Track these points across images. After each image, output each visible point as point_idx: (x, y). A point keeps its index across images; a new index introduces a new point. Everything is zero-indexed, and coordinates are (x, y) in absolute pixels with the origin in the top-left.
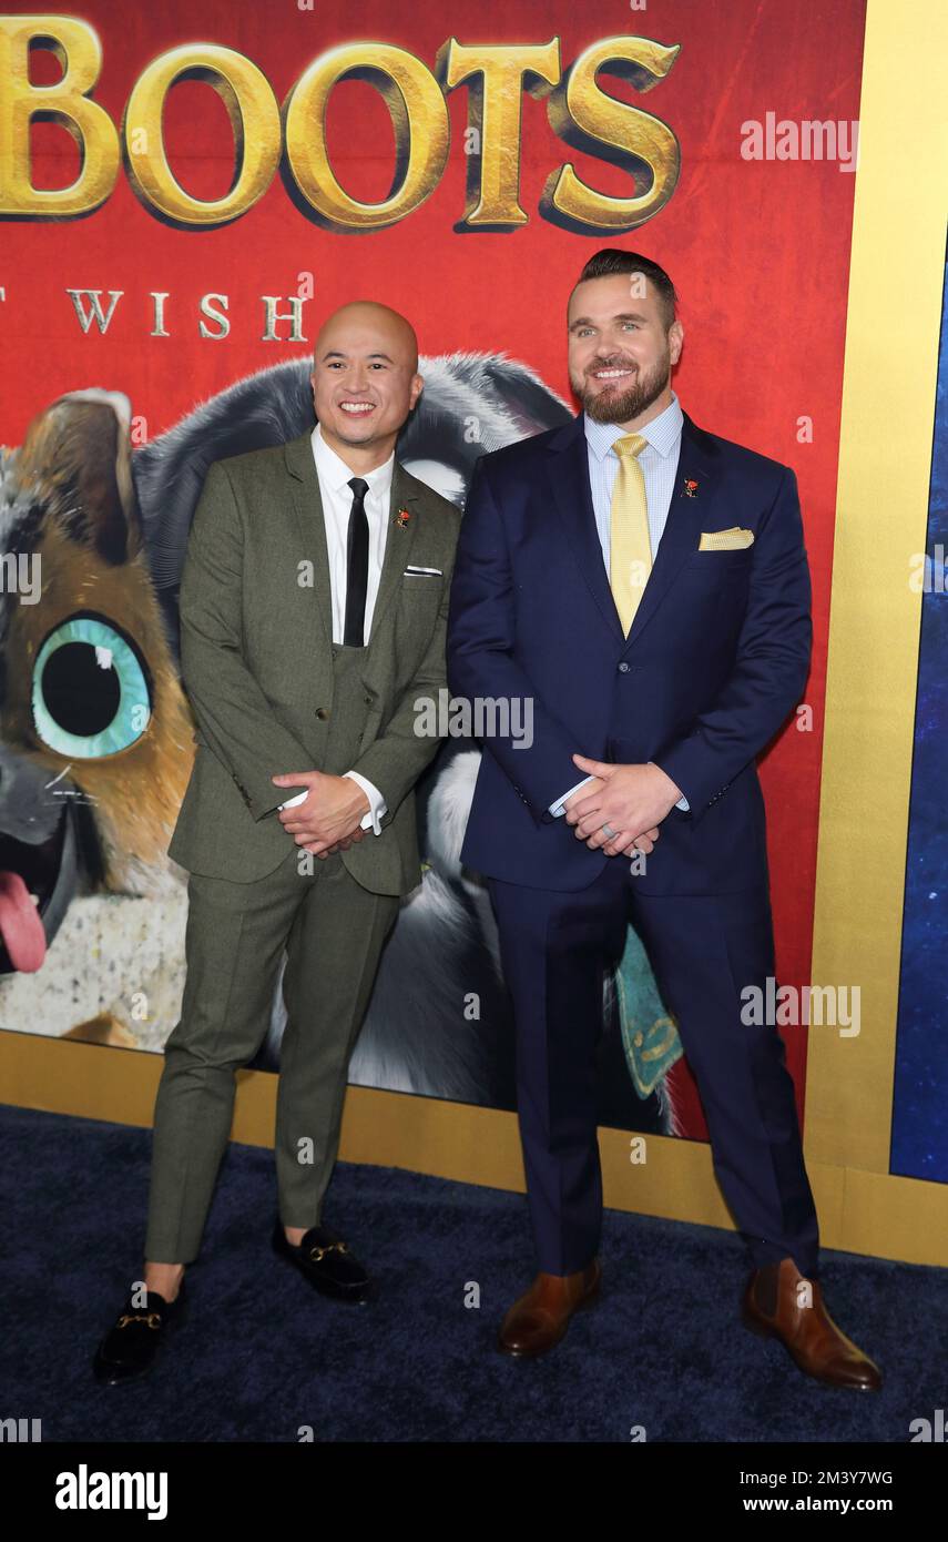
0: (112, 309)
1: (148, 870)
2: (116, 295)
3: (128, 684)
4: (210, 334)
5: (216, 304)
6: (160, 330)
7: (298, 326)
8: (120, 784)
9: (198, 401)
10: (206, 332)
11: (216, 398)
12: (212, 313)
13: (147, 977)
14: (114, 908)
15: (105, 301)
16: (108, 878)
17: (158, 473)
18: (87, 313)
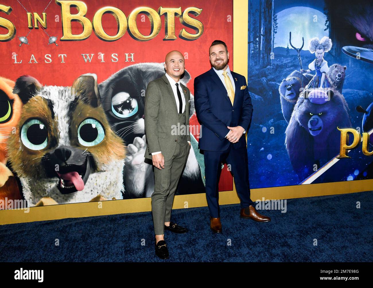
0: (92, 57)
1: (106, 166)
2: (92, 55)
5: (115, 55)
6: (103, 61)
7: (133, 59)
8: (99, 150)
10: (113, 61)
11: (116, 73)
12: (114, 57)
13: (107, 186)
14: (99, 174)
15: (90, 56)
16: (98, 169)
17: (104, 89)
18: (86, 59)
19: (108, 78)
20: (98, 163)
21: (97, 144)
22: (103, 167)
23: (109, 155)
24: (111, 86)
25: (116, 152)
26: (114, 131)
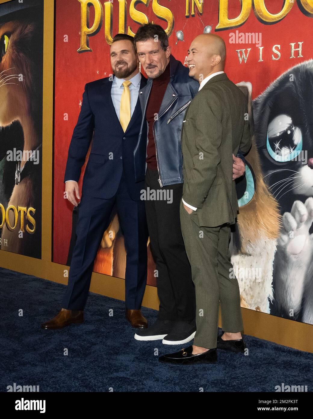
0: (248, 54)
1: (253, 246)
2: (249, 50)
3: (249, 181)
4: (275, 59)
5: (277, 48)
6: (261, 60)
7: (300, 52)
8: (245, 216)
9: (271, 82)
11: (276, 80)
12: (275, 51)
13: (252, 283)
14: (243, 259)
15: (246, 52)
16: (242, 249)
17: (259, 108)
18: (241, 57)
19: (265, 89)
20: (242, 237)
21: (244, 204)
22: (248, 247)
23: (257, 227)
24: (269, 103)
25: (268, 224)
26: (266, 185)
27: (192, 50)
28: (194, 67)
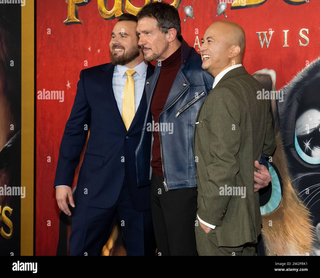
0: (270, 38)
2: (272, 32)
3: (274, 185)
4: (302, 44)
5: (304, 32)
6: (286, 45)
9: (298, 71)
12: (303, 36)
15: (268, 35)
18: (263, 40)
19: (292, 78)
20: (268, 251)
21: (269, 212)
23: (286, 240)
24: (296, 95)
25: (298, 236)
26: (296, 191)
27: (208, 38)
28: (208, 58)
